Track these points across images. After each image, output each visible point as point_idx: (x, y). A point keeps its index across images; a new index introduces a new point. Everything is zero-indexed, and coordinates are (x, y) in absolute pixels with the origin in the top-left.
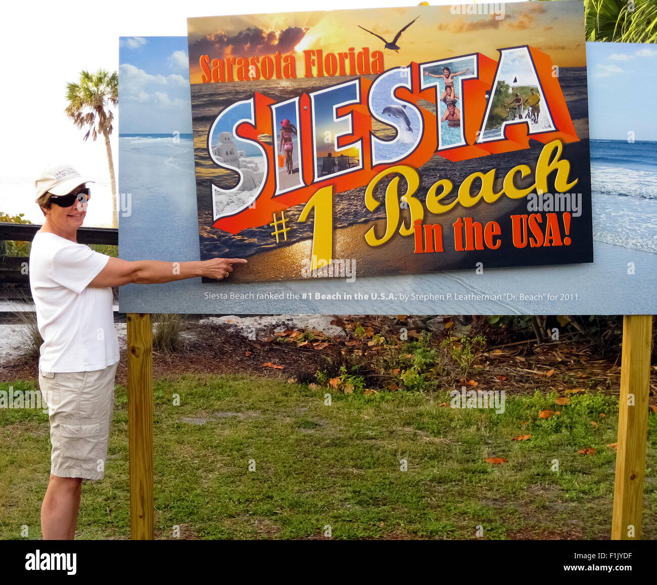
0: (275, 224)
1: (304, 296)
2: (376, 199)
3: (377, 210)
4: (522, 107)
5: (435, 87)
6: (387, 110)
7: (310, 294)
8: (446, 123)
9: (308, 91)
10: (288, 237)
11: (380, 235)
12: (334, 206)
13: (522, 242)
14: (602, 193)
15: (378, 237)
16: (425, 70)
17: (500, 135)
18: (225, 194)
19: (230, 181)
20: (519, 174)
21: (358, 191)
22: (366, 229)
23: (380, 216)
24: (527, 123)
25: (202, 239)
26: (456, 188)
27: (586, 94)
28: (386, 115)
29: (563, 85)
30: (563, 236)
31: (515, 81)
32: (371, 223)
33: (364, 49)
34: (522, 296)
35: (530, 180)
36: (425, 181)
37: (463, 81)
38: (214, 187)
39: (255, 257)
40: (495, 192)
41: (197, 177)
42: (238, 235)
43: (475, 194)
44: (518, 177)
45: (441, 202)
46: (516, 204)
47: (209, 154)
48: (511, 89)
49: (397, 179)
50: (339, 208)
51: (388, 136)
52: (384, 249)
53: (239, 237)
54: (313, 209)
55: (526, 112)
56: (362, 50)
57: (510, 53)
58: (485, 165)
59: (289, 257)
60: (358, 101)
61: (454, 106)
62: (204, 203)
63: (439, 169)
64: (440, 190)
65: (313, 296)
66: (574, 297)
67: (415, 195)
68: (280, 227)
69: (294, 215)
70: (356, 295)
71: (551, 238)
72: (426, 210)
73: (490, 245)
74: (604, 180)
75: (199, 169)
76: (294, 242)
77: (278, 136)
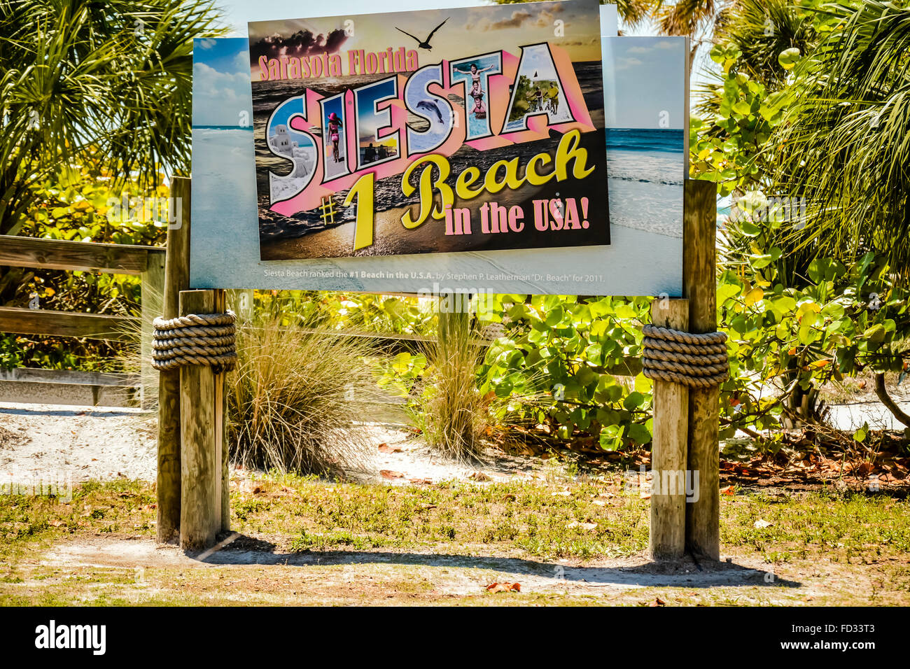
0: (324, 207)
1: (352, 275)
2: (412, 185)
3: (412, 195)
4: (543, 99)
5: (464, 82)
6: (421, 104)
7: (357, 273)
8: (474, 115)
9: (352, 87)
10: (335, 220)
11: (415, 218)
12: (374, 192)
13: (544, 225)
14: (624, 179)
15: (413, 220)
16: (454, 66)
17: (522, 126)
18: (281, 180)
19: (285, 169)
20: (540, 162)
22: (402, 213)
24: (546, 114)
25: (261, 220)
26: (483, 175)
28: (420, 108)
30: (581, 219)
31: (536, 75)
32: (407, 207)
33: (401, 48)
34: (549, 277)
35: (551, 166)
37: (488, 76)
38: (271, 174)
39: (306, 237)
40: (518, 178)
41: (257, 165)
42: (292, 217)
43: (500, 180)
44: (539, 165)
45: (469, 188)
46: (538, 189)
49: (430, 166)
50: (379, 193)
51: (422, 128)
52: (418, 231)
53: (292, 220)
54: (356, 194)
55: (546, 104)
56: (399, 51)
57: (532, 50)
58: (509, 154)
59: (335, 238)
60: (395, 96)
61: (481, 100)
62: (263, 189)
64: (468, 176)
65: (360, 274)
66: (599, 278)
67: (446, 182)
68: (328, 210)
69: (340, 200)
70: (397, 274)
71: (570, 221)
72: (456, 196)
73: (514, 229)
74: (626, 167)
75: (259, 158)
76: (340, 224)
77: (326, 128)
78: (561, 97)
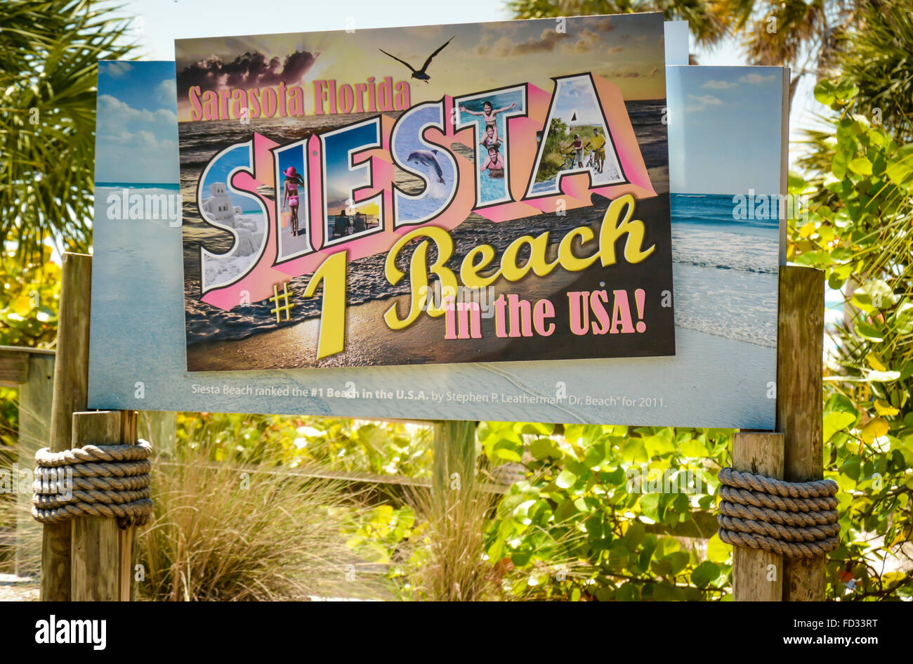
0: (276, 299)
1: (314, 393)
2: (399, 269)
3: (400, 283)
4: (583, 151)
5: (474, 126)
6: (414, 156)
7: (321, 390)
8: (487, 172)
9: (318, 132)
10: (292, 316)
11: (403, 314)
12: (347, 277)
13: (582, 327)
14: (695, 264)
15: (400, 318)
16: (461, 105)
17: (554, 188)
18: (216, 259)
19: (222, 244)
20: (578, 239)
21: (377, 259)
22: (386, 308)
23: (403, 291)
24: (588, 172)
25: (188, 316)
26: (498, 256)
27: (666, 134)
28: (413, 162)
29: (635, 122)
30: (635, 319)
31: (574, 118)
32: (392, 300)
33: (386, 78)
34: (589, 400)
35: (594, 246)
36: (460, 247)
37: (508, 118)
38: (204, 251)
39: (251, 340)
40: (548, 261)
41: (184, 238)
42: (231, 311)
43: (522, 264)
44: (578, 243)
45: (479, 273)
46: (574, 277)
47: (199, 210)
48: (568, 129)
49: (425, 244)
50: (353, 279)
51: (415, 190)
52: (407, 333)
54: (322, 280)
55: (588, 158)
56: (384, 81)
57: (569, 83)
58: (535, 227)
59: (291, 341)
60: (378, 144)
61: (497, 151)
62: (192, 271)
63: (477, 232)
64: (478, 258)
65: (325, 392)
66: (659, 403)
67: (447, 265)
68: (282, 302)
69: (299, 288)
70: (377, 393)
71: (619, 322)
72: (460, 284)
73: (540, 330)
74: (697, 247)
75: (187, 228)
76: (298, 322)
77: (282, 188)
78: (609, 150)
